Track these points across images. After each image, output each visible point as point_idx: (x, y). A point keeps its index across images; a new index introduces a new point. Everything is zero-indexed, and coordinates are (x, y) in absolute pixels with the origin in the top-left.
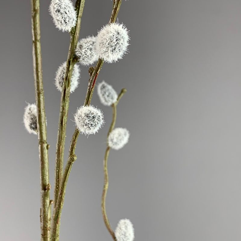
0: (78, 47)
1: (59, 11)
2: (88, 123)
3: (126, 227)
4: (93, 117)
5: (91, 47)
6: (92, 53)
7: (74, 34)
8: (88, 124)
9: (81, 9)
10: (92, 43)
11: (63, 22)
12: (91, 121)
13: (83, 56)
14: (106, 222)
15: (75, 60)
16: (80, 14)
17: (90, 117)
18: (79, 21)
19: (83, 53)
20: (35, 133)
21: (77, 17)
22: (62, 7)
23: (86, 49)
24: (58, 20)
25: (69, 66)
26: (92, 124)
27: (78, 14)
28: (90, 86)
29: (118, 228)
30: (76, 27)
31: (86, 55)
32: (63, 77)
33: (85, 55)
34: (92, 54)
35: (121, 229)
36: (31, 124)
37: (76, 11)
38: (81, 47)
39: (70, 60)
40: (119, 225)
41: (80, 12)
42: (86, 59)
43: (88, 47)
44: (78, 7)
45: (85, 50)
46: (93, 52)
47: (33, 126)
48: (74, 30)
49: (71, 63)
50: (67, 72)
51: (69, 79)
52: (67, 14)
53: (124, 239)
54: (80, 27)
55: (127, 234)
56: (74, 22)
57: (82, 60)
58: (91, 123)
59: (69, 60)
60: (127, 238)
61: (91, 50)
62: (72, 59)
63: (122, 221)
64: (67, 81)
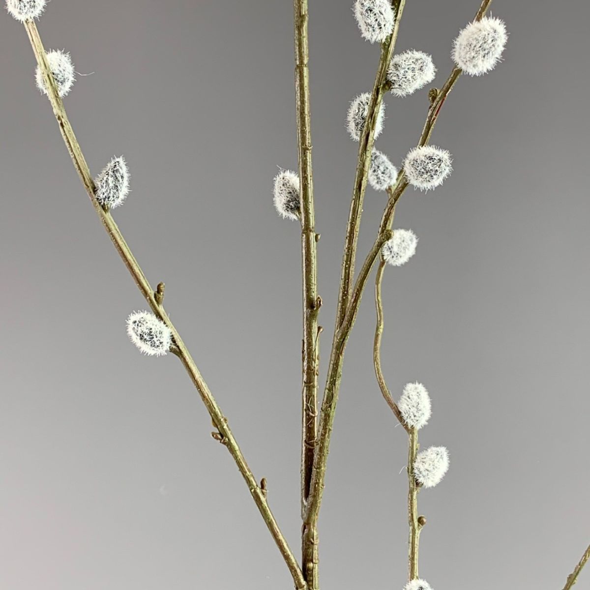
0: (391, 67)
1: (371, 11)
2: (431, 168)
3: (419, 394)
4: (439, 159)
5: (413, 65)
6: (414, 75)
7: (389, 47)
8: (431, 170)
9: (401, 8)
10: (414, 60)
11: (376, 26)
12: (435, 166)
13: (401, 81)
14: (382, 388)
15: (387, 87)
16: (399, 16)
17: (435, 159)
18: (396, 28)
19: (401, 76)
20: (293, 216)
21: (395, 20)
22: (375, 4)
23: (406, 70)
24: (368, 24)
25: (376, 97)
26: (437, 171)
27: (396, 16)
28: (431, 116)
29: (404, 397)
30: (392, 35)
31: (406, 78)
32: (362, 115)
33: (404, 79)
34: (414, 77)
35: (409, 398)
36: (289, 201)
37: (394, 11)
38: (396, 66)
39: (379, 87)
40: (405, 392)
41: (399, 12)
42: (405, 85)
43: (408, 67)
44: (396, 4)
45: (403, 70)
46: (416, 74)
47: (291, 204)
48: (389, 40)
49: (380, 92)
50: (373, 106)
51: (374, 117)
52: (382, 14)
53: (416, 414)
54: (397, 37)
55: (421, 407)
56: (391, 28)
57: (398, 87)
58: (436, 169)
59: (377, 86)
60: (420, 412)
61: (413, 70)
62: (382, 86)
63: (410, 387)
64: (372, 121)
